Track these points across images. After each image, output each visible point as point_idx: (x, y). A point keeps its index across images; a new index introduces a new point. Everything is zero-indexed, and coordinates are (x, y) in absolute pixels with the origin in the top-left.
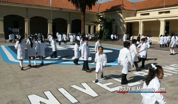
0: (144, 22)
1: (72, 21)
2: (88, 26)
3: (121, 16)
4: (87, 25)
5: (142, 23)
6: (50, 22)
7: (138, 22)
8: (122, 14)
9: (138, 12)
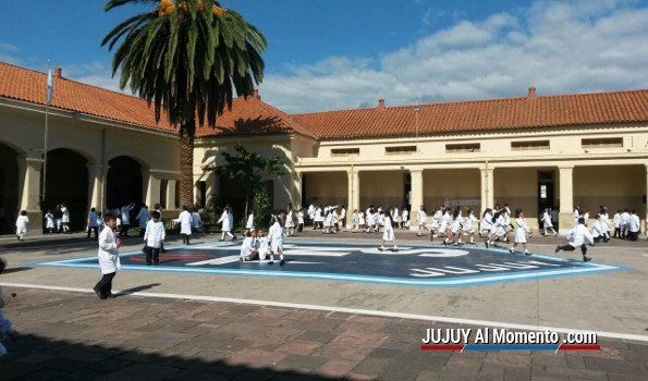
0: (361, 174)
1: (110, 162)
2: (160, 181)
3: (289, 154)
4: (156, 176)
5: (356, 176)
6: (33, 164)
7: (344, 174)
8: (289, 149)
9: (322, 143)
